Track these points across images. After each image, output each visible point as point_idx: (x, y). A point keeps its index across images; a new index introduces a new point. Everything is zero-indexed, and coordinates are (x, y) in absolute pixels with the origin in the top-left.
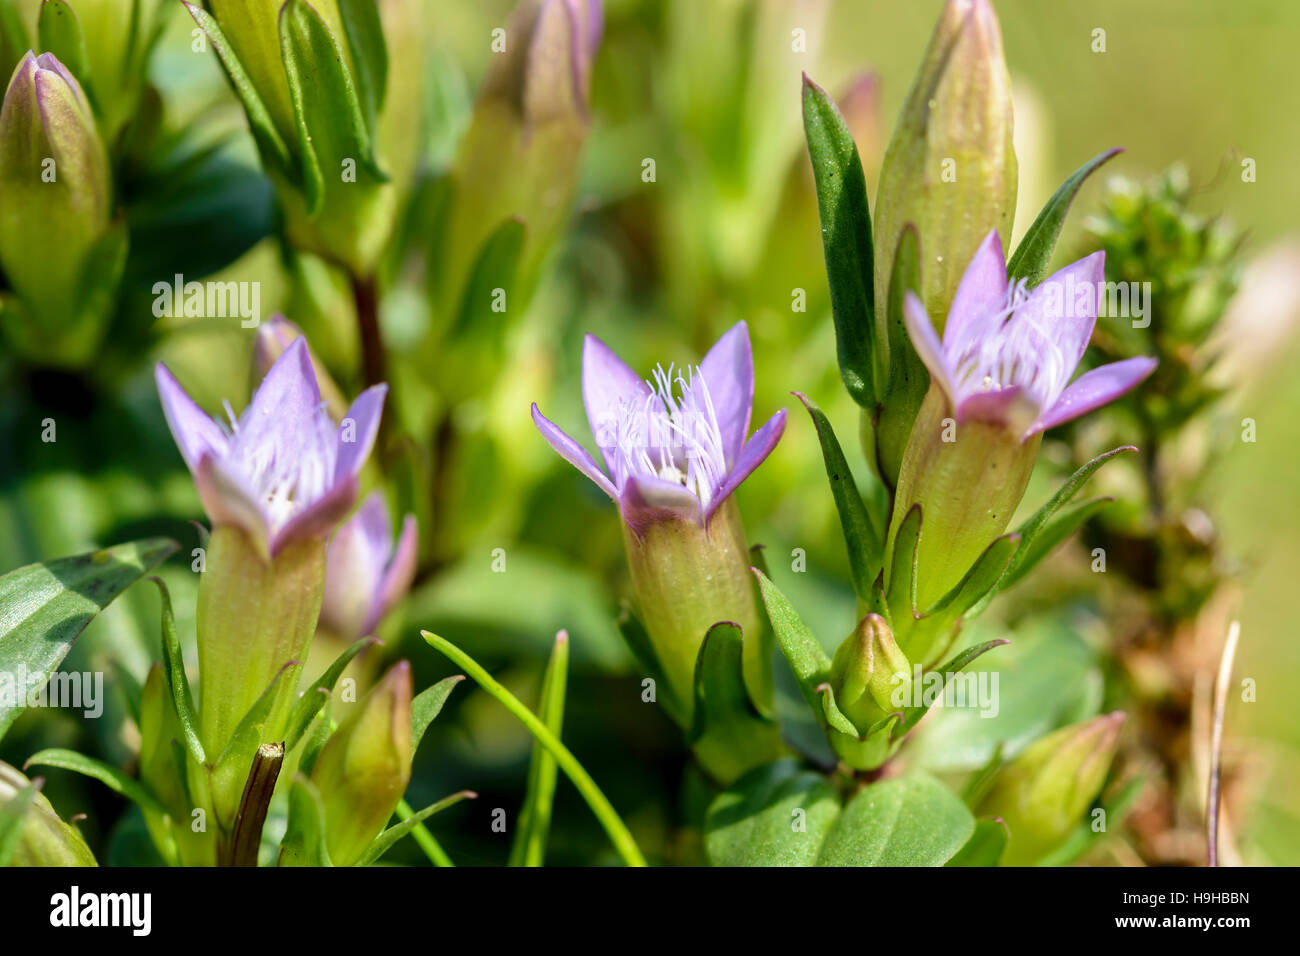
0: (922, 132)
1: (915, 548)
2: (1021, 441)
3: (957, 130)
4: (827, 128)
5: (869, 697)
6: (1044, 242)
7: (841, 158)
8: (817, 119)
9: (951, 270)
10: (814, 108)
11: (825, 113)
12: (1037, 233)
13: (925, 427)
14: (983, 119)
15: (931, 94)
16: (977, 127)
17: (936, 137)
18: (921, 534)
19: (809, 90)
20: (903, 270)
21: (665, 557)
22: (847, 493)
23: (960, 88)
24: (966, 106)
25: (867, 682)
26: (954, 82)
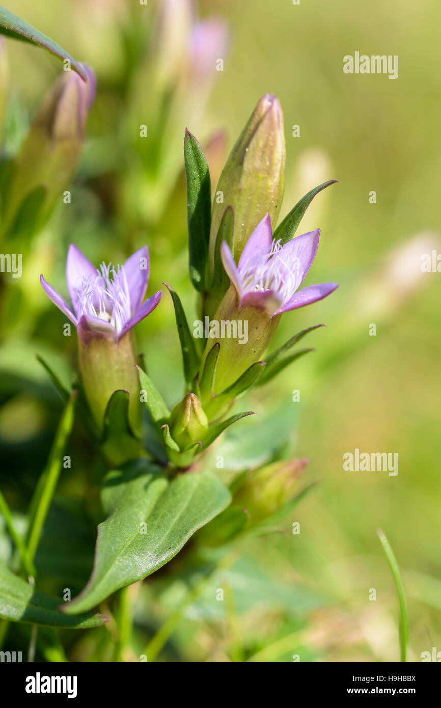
0: (241, 163)
1: (215, 363)
2: (271, 317)
3: (258, 164)
4: (195, 156)
5: (186, 433)
6: (294, 222)
7: (200, 171)
8: (191, 152)
9: (248, 230)
10: (190, 145)
11: (195, 149)
12: (291, 217)
13: (225, 305)
14: (271, 160)
15: (247, 145)
16: (268, 163)
17: (247, 166)
18: (218, 357)
19: (188, 137)
20: (225, 228)
21: (97, 356)
22: (185, 334)
23: (261, 143)
24: (263, 152)
25: (185, 426)
26: (259, 141)
